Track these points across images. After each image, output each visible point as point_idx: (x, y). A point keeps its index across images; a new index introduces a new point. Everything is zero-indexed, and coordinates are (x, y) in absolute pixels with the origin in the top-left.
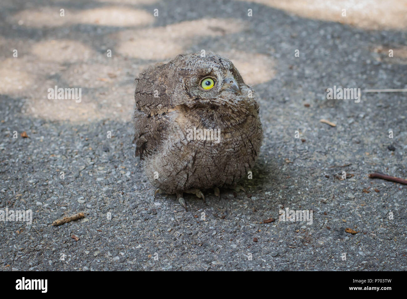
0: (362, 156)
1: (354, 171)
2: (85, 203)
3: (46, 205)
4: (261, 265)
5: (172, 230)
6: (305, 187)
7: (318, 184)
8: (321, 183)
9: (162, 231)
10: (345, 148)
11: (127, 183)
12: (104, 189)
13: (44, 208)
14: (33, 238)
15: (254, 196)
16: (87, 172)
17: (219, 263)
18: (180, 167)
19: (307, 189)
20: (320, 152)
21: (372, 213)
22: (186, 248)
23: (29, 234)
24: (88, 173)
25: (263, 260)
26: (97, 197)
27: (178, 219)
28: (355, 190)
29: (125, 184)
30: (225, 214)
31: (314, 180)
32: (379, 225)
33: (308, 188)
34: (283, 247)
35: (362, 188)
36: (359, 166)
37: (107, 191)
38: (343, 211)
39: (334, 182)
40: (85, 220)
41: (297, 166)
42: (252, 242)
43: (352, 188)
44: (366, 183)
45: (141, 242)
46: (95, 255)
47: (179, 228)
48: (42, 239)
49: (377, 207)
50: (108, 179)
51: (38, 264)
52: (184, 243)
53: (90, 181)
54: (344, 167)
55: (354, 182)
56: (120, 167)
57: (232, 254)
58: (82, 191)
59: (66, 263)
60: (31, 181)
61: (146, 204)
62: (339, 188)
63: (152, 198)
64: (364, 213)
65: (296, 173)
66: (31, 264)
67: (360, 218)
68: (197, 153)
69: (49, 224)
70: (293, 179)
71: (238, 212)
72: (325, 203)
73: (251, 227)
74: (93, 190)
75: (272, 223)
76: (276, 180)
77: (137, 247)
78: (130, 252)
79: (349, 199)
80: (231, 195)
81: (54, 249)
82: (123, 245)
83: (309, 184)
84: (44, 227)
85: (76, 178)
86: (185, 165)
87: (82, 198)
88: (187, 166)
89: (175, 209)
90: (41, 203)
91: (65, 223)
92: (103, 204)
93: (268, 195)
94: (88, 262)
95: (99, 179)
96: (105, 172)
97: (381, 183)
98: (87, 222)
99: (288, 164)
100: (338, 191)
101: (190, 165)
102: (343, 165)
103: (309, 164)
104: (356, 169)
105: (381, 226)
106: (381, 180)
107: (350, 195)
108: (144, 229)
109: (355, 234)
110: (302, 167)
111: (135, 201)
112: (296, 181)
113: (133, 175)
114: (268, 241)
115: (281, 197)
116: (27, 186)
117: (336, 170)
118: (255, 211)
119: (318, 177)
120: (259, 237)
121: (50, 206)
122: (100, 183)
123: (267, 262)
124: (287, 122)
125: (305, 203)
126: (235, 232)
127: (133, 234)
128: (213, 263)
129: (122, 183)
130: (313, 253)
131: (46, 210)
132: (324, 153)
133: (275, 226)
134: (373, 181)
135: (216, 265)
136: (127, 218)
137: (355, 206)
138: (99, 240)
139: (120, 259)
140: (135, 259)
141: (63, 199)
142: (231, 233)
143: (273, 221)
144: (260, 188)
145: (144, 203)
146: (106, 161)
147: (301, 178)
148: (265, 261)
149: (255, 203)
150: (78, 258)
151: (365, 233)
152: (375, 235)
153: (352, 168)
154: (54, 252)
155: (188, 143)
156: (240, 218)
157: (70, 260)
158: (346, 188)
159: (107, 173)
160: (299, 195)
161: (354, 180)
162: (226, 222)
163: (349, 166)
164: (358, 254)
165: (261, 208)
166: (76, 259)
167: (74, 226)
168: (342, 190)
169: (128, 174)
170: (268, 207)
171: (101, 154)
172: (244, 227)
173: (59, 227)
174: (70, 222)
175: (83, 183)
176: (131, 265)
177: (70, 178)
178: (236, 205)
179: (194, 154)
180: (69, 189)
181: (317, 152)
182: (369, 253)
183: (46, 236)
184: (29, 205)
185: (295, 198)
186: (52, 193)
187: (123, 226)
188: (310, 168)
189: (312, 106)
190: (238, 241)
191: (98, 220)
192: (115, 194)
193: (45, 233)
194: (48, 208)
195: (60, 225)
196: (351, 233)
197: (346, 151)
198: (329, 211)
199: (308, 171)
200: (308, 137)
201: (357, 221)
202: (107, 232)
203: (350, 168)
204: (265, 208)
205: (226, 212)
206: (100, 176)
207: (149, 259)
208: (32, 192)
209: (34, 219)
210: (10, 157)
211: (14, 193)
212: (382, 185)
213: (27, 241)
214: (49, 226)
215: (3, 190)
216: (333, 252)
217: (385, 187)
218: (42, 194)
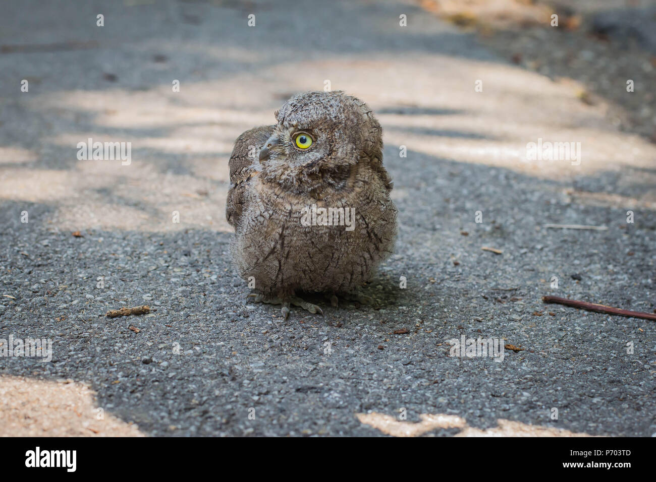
0: (535, 283)
1: (523, 296)
2: (152, 300)
3: (99, 298)
4: (386, 370)
5: (267, 332)
6: (454, 306)
7: (472, 304)
8: (476, 303)
9: (254, 333)
10: (513, 274)
11: (211, 285)
12: (180, 289)
13: (96, 301)
14: (77, 327)
15: (384, 309)
16: (158, 272)
17: (328, 365)
18: (267, 250)
19: (457, 308)
20: (478, 276)
21: (544, 335)
22: (285, 350)
23: (73, 322)
24: (160, 274)
25: (389, 365)
26: (169, 296)
27: (278, 323)
28: (522, 312)
29: (209, 287)
30: (342, 323)
31: (466, 301)
32: (553, 346)
33: (458, 306)
34: (418, 356)
35: (531, 311)
36: (530, 291)
37: (183, 292)
38: (504, 330)
39: (494, 304)
40: (151, 315)
41: (444, 286)
42: (376, 349)
43: (519, 310)
44: (538, 306)
45: (224, 340)
46: (160, 347)
47: (278, 331)
48: (91, 328)
49: (551, 329)
50: (186, 280)
51: (82, 350)
52: (283, 344)
53: (161, 280)
54: (510, 290)
55: (522, 304)
56: (203, 270)
57: (347, 358)
58: (149, 289)
59: (119, 352)
60: (81, 276)
61: (235, 307)
62: (500, 309)
63: (244, 302)
64: (532, 333)
65: (443, 292)
66: (71, 348)
67: (526, 338)
68: (284, 228)
69: (100, 316)
70: (439, 297)
71: (360, 322)
72: (480, 321)
73: (376, 336)
74: (164, 289)
75: (405, 335)
76: (415, 297)
77: (218, 344)
78: (209, 347)
79: (513, 320)
80: (352, 306)
81: (104, 338)
82: (199, 341)
83: (460, 303)
84: (94, 317)
85: (143, 277)
86: (272, 246)
87: (149, 295)
88: (274, 248)
89: (275, 314)
90: (93, 296)
91: (123, 315)
92: (176, 303)
93: (402, 309)
94: (149, 352)
95: (173, 280)
96: (183, 273)
97: (559, 308)
98: (152, 317)
99: (433, 283)
100: (499, 312)
101: (278, 246)
102: (507, 289)
103: (461, 285)
104: (526, 294)
105: (555, 346)
106: (559, 306)
107: (515, 316)
108: (230, 329)
109: (519, 351)
110: (452, 287)
111: (221, 303)
112: (443, 299)
113: (220, 279)
114: (398, 350)
115: (420, 313)
116: (76, 280)
117: (498, 293)
118: (384, 322)
119: (472, 298)
120: (386, 345)
121: (104, 299)
122: (175, 283)
123: (394, 368)
124: (436, 247)
125: (452, 320)
126: (354, 340)
127: (214, 332)
128: (321, 364)
129: (205, 285)
130: (458, 364)
131: (99, 303)
132: (484, 276)
133: (409, 338)
134: (548, 306)
135: (323, 367)
136: (208, 318)
137: (521, 327)
138: (167, 334)
139: (194, 353)
140: (215, 355)
141: (123, 295)
142: (348, 340)
143: (406, 333)
144: (392, 303)
145: (232, 306)
146: (186, 264)
147: (449, 297)
148: (392, 367)
149: (383, 315)
150: (136, 348)
151: (533, 352)
152: (546, 354)
153: (521, 293)
154: (104, 340)
155: (270, 216)
156: (363, 328)
157: (125, 349)
158: (511, 310)
159: (185, 275)
160: (445, 312)
161: (522, 303)
162: (343, 330)
163: (516, 290)
164: (521, 369)
165: (392, 320)
166: (133, 349)
167: (134, 319)
168: (505, 311)
169: (214, 278)
170: (401, 320)
171: (178, 258)
172: (367, 336)
173: (115, 319)
174: (130, 315)
175: (151, 282)
176: (208, 359)
177: (135, 276)
178: (357, 316)
179: (280, 230)
180: (132, 286)
181: (474, 275)
182: (535, 369)
183: (96, 325)
184: (75, 297)
185: (439, 314)
186: (109, 288)
187: (202, 324)
188: (463, 289)
189: (471, 235)
190: (357, 348)
191: (169, 316)
192: (194, 295)
193: (94, 323)
194: (101, 302)
195: (115, 317)
196: (513, 350)
197: (513, 277)
198: (485, 329)
199: (460, 292)
200: (463, 261)
201: (522, 340)
202: (180, 328)
203: (518, 292)
204: (397, 321)
205: (344, 320)
206: (175, 277)
207: (234, 356)
208: (81, 285)
209: (81, 310)
210: (56, 252)
211: (58, 284)
212: (561, 311)
213: (69, 328)
214: (101, 318)
215: (42, 281)
216: (486, 366)
217: (564, 312)
218: (95, 289)
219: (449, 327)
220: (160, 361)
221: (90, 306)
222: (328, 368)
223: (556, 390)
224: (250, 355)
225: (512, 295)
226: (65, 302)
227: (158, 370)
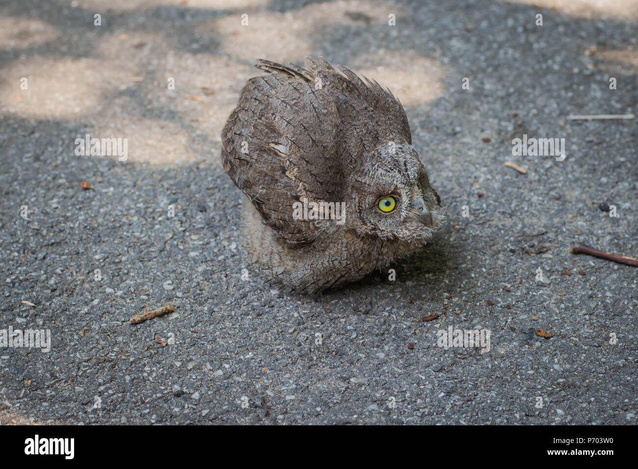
0: (563, 220)
1: (550, 242)
2: (174, 289)
3: (120, 293)
4: (418, 384)
5: (295, 330)
6: (481, 267)
7: (499, 262)
8: (504, 261)
9: (281, 332)
10: (539, 207)
11: (231, 260)
12: (200, 269)
13: (117, 297)
14: (102, 343)
15: (410, 280)
16: (175, 242)
17: (360, 380)
19: (484, 270)
20: (504, 213)
21: (575, 307)
22: (315, 358)
23: (97, 337)
24: (177, 245)
25: (421, 376)
26: (190, 281)
27: (304, 314)
28: (551, 272)
30: (369, 307)
31: (493, 256)
32: (584, 325)
33: (485, 268)
34: (449, 357)
35: (560, 269)
36: (557, 235)
37: (205, 272)
38: (534, 303)
39: (522, 259)
40: (175, 315)
41: (470, 234)
42: (406, 349)
43: (548, 268)
44: (566, 260)
45: (253, 349)
46: (189, 368)
47: (306, 328)
48: (116, 343)
49: (581, 298)
50: (206, 253)
51: (111, 382)
52: (313, 350)
53: (180, 257)
54: (537, 236)
55: (550, 259)
56: (222, 235)
57: (378, 367)
58: (168, 271)
59: (149, 381)
60: (97, 257)
61: (259, 291)
62: (529, 268)
64: (563, 306)
65: (469, 245)
66: (100, 380)
67: (556, 314)
70: (465, 254)
71: (388, 304)
72: (509, 291)
73: (405, 326)
74: (185, 271)
75: (434, 321)
76: (441, 255)
77: (247, 356)
78: (238, 363)
79: (543, 285)
81: (132, 359)
82: (228, 354)
83: (487, 262)
84: (118, 326)
85: (161, 251)
87: (170, 282)
89: (299, 300)
90: (113, 290)
91: (147, 319)
92: (198, 291)
93: (429, 278)
94: (179, 378)
95: (192, 254)
96: (201, 243)
97: (588, 261)
98: (176, 319)
99: (458, 231)
100: (527, 273)
102: (535, 233)
103: (487, 231)
104: (554, 240)
105: (586, 326)
106: (588, 257)
107: (544, 280)
108: (256, 329)
109: (550, 338)
110: (478, 235)
111: (244, 287)
112: (469, 257)
113: (240, 248)
114: (428, 347)
115: (447, 282)
116: (92, 265)
117: (526, 241)
118: (411, 302)
119: (499, 252)
120: (416, 341)
121: (125, 294)
122: (194, 259)
123: (426, 380)
124: (458, 167)
125: (480, 290)
126: (383, 334)
127: (241, 337)
128: (352, 380)
129: (225, 260)
130: (490, 366)
131: (119, 300)
132: (509, 214)
133: (438, 326)
134: (577, 258)
135: (355, 384)
136: (233, 313)
137: (550, 296)
138: (194, 345)
139: (224, 374)
140: (245, 374)
141: (143, 284)
142: (377, 335)
143: (435, 318)
144: (418, 268)
145: (256, 290)
146: (202, 226)
147: (475, 253)
148: (423, 378)
149: (410, 290)
150: (166, 372)
151: (564, 337)
152: (577, 339)
153: (548, 238)
154: (132, 363)
156: (390, 313)
157: (154, 375)
158: (539, 268)
159: (203, 245)
160: (473, 278)
161: (550, 256)
162: (371, 319)
163: (543, 234)
164: (553, 368)
165: (420, 298)
166: (162, 374)
167: (159, 324)
168: (533, 271)
169: (233, 246)
170: (429, 297)
171: (194, 216)
172: (396, 327)
173: (139, 326)
174: (153, 318)
175: (170, 259)
176: (239, 382)
177: (152, 252)
178: (383, 294)
180: (151, 268)
181: (499, 212)
182: (568, 366)
183: (120, 339)
184: (95, 293)
185: (466, 283)
186: (127, 274)
187: (228, 324)
188: (489, 237)
189: (493, 141)
190: (386, 348)
191: (193, 315)
192: (215, 276)
193: (119, 335)
194: (122, 298)
195: (139, 323)
196: (544, 337)
197: (539, 212)
198: (514, 303)
199: (486, 242)
200: (487, 189)
201: (553, 319)
202: (205, 333)
203: (545, 237)
204: (425, 298)
205: (371, 303)
206: (193, 249)
207: (264, 374)
209: (103, 314)
210: (67, 219)
211: (75, 274)
212: (590, 265)
213: (95, 347)
214: (125, 323)
215: (58, 271)
216: (519, 366)
217: (594, 267)
218: (113, 277)
219: (478, 304)
220: (192, 391)
221: (111, 306)
222: (360, 385)
223: (590, 403)
224: (280, 370)
225: (540, 242)
226: (86, 304)
227: (190, 406)
